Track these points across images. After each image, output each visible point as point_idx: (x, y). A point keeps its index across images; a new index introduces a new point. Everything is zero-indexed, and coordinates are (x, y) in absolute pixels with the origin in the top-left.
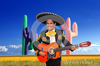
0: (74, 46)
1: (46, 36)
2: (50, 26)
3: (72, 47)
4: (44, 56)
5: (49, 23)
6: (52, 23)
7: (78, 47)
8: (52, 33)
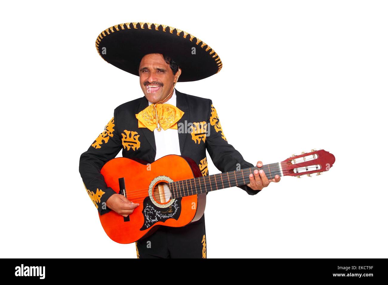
0: (261, 171)
1: (140, 126)
2: (154, 83)
3: (251, 175)
4: (130, 214)
5: (151, 67)
6: (163, 71)
7: (277, 177)
8: (166, 113)
